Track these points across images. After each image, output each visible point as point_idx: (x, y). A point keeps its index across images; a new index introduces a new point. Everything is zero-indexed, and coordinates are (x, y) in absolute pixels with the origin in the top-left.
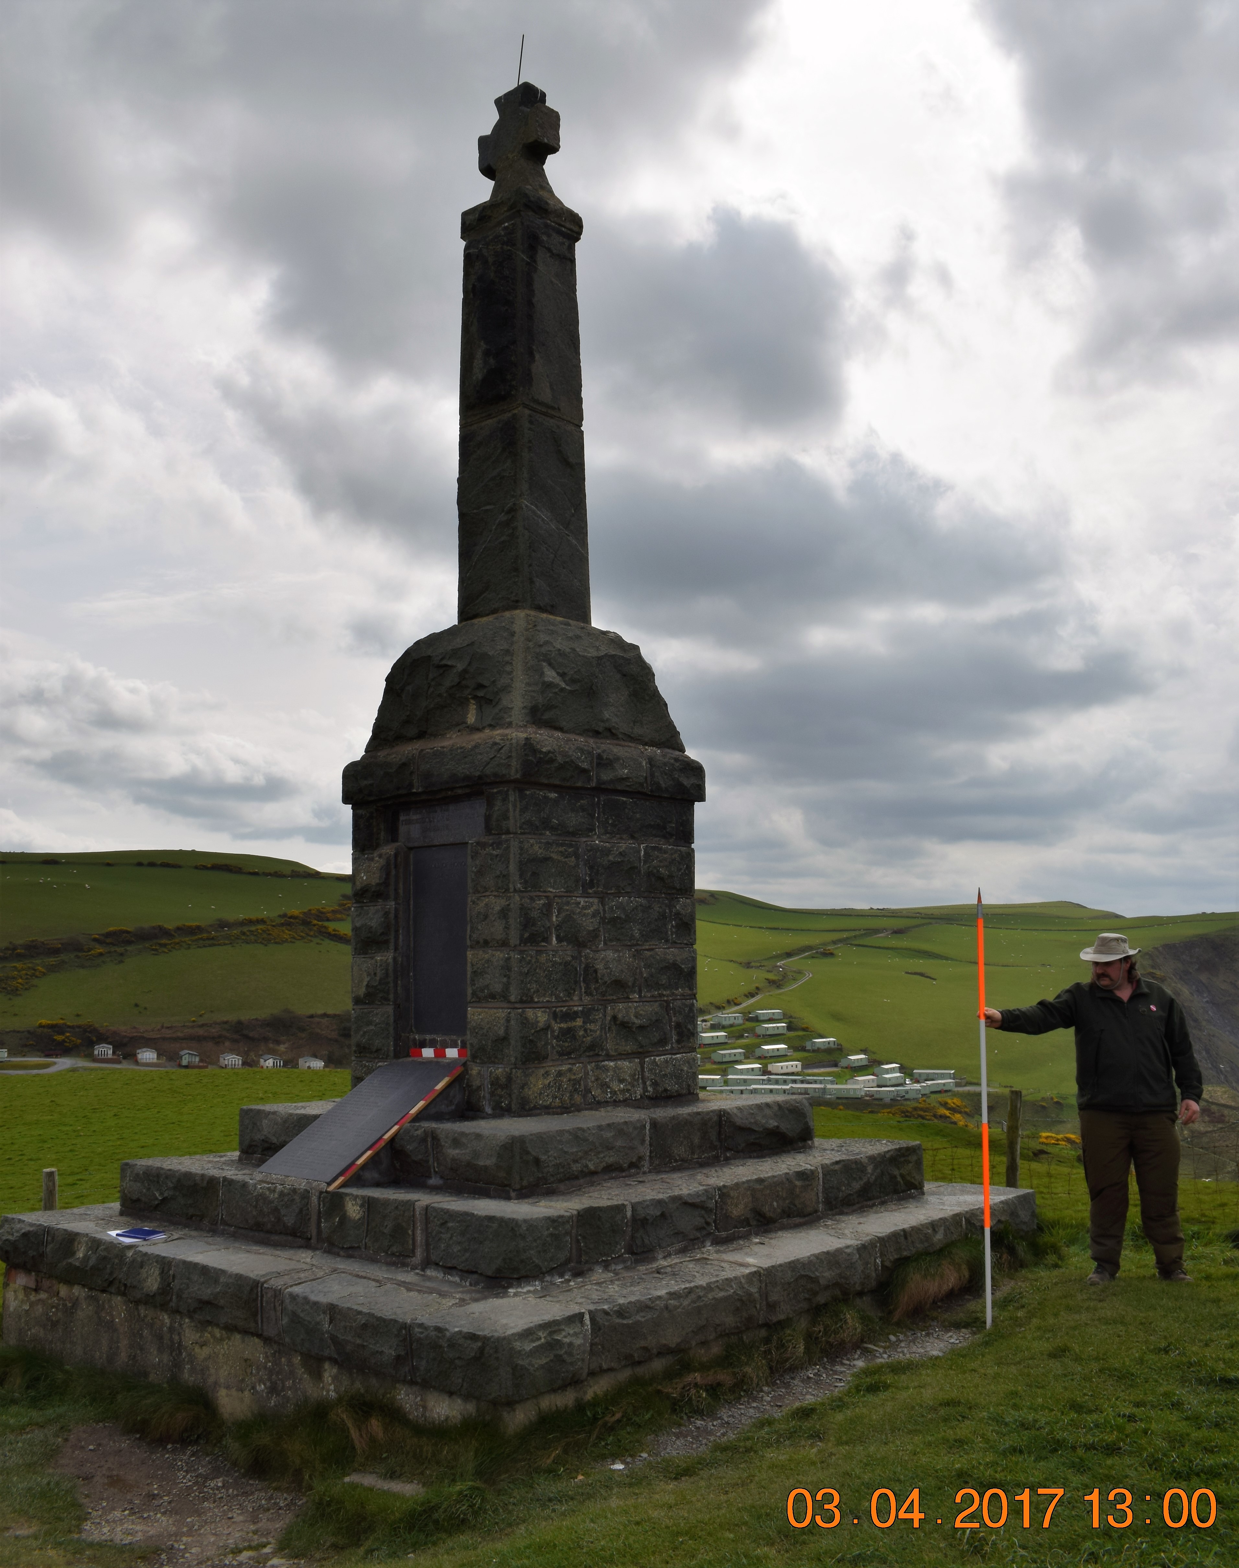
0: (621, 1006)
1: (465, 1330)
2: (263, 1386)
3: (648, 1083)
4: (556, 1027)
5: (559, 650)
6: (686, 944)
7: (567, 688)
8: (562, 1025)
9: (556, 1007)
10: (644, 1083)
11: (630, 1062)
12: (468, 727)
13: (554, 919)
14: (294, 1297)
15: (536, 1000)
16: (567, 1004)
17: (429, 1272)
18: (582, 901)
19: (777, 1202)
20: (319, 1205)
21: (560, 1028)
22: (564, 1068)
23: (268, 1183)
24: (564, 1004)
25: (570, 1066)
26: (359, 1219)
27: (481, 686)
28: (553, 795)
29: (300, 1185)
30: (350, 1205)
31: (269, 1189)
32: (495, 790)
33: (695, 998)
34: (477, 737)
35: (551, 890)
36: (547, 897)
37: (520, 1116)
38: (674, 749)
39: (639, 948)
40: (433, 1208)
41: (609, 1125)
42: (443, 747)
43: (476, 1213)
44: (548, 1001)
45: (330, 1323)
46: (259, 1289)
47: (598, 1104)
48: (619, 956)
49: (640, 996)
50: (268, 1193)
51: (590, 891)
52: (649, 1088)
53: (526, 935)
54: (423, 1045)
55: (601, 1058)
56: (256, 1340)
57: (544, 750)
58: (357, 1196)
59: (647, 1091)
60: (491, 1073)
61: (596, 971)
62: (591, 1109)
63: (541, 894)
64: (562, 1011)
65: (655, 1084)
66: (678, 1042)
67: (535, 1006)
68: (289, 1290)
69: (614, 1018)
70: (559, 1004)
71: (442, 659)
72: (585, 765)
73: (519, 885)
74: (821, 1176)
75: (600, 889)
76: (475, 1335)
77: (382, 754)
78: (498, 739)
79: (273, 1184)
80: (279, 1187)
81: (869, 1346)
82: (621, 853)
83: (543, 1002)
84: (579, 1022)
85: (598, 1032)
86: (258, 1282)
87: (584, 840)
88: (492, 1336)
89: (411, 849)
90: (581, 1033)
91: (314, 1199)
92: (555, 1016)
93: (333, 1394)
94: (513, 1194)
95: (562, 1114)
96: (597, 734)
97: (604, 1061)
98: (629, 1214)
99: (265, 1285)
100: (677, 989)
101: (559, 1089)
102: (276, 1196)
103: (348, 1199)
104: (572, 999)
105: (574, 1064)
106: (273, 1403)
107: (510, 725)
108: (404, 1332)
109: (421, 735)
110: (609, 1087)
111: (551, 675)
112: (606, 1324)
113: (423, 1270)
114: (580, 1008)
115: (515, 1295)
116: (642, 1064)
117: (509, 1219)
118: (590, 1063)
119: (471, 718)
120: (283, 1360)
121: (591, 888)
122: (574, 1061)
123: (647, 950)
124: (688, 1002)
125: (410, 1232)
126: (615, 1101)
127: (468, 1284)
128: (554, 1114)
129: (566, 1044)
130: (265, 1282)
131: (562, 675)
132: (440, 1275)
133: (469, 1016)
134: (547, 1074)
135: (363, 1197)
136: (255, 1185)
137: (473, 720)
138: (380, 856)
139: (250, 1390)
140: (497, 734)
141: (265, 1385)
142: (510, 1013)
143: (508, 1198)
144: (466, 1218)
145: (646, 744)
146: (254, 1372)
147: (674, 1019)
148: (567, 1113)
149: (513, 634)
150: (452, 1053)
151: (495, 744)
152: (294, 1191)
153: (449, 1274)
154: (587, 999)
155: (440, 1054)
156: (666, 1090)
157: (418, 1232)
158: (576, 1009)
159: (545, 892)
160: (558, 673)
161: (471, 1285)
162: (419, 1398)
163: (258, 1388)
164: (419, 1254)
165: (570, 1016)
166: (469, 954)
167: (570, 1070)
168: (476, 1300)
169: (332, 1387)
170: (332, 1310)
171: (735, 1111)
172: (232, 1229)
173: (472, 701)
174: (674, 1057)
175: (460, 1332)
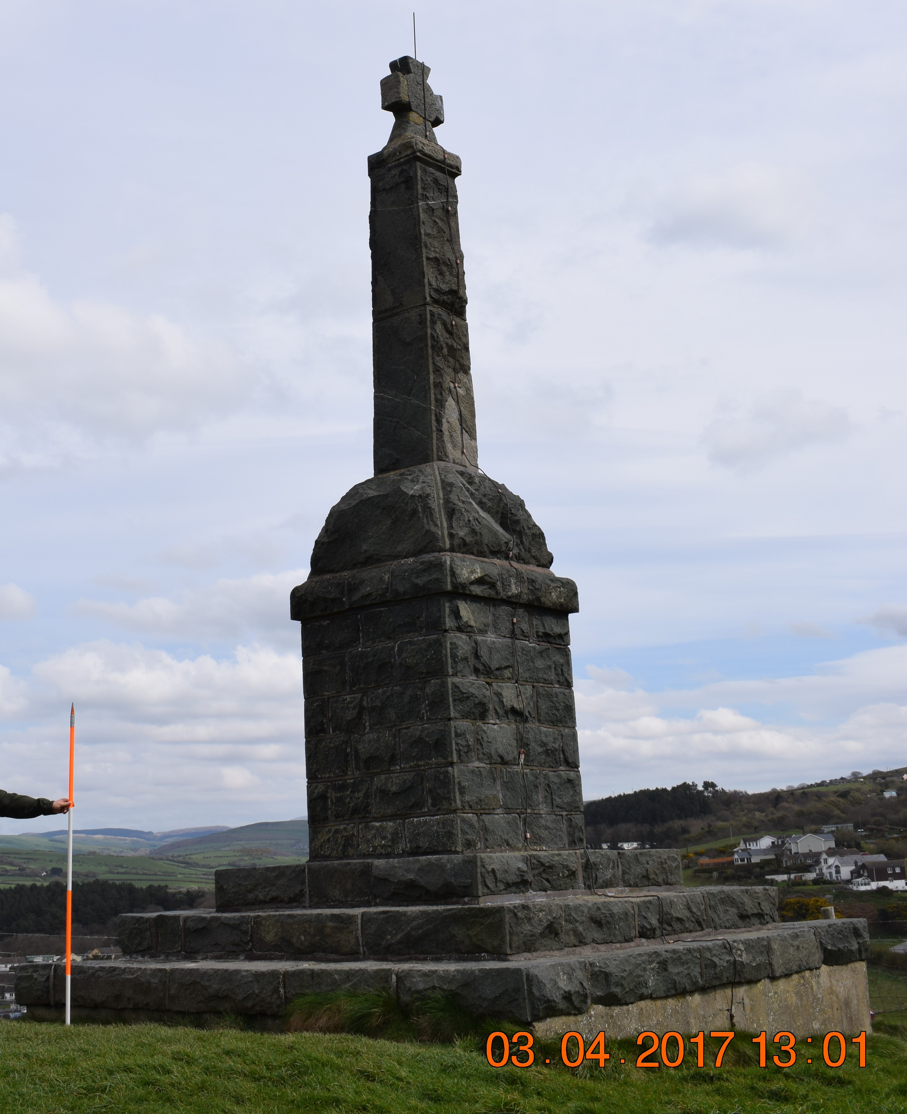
0: (384, 777)
6: (440, 719)
8: (338, 794)
9: (336, 781)
10: (404, 840)
11: (393, 823)
15: (319, 776)
16: (344, 778)
18: (348, 698)
19: (305, 936)
21: (336, 797)
22: (341, 827)
24: (341, 778)
25: (345, 826)
28: (326, 623)
33: (451, 766)
36: (323, 699)
39: (398, 727)
44: (329, 777)
48: (378, 737)
49: (400, 768)
51: (355, 689)
55: (369, 820)
64: (339, 784)
65: (412, 841)
66: (433, 805)
67: (320, 781)
69: (381, 786)
70: (337, 779)
75: (361, 686)
83: (325, 778)
84: (349, 792)
87: (350, 650)
92: (334, 787)
97: (372, 822)
100: (430, 759)
101: (336, 843)
104: (346, 774)
105: (348, 824)
110: (373, 843)
114: (352, 781)
116: (402, 824)
118: (360, 823)
121: (354, 687)
122: (346, 822)
123: (405, 728)
124: (443, 770)
129: (342, 809)
134: (328, 831)
147: (428, 785)
154: (357, 774)
158: (349, 781)
159: (322, 696)
165: (344, 787)
167: (345, 829)
174: (429, 818)
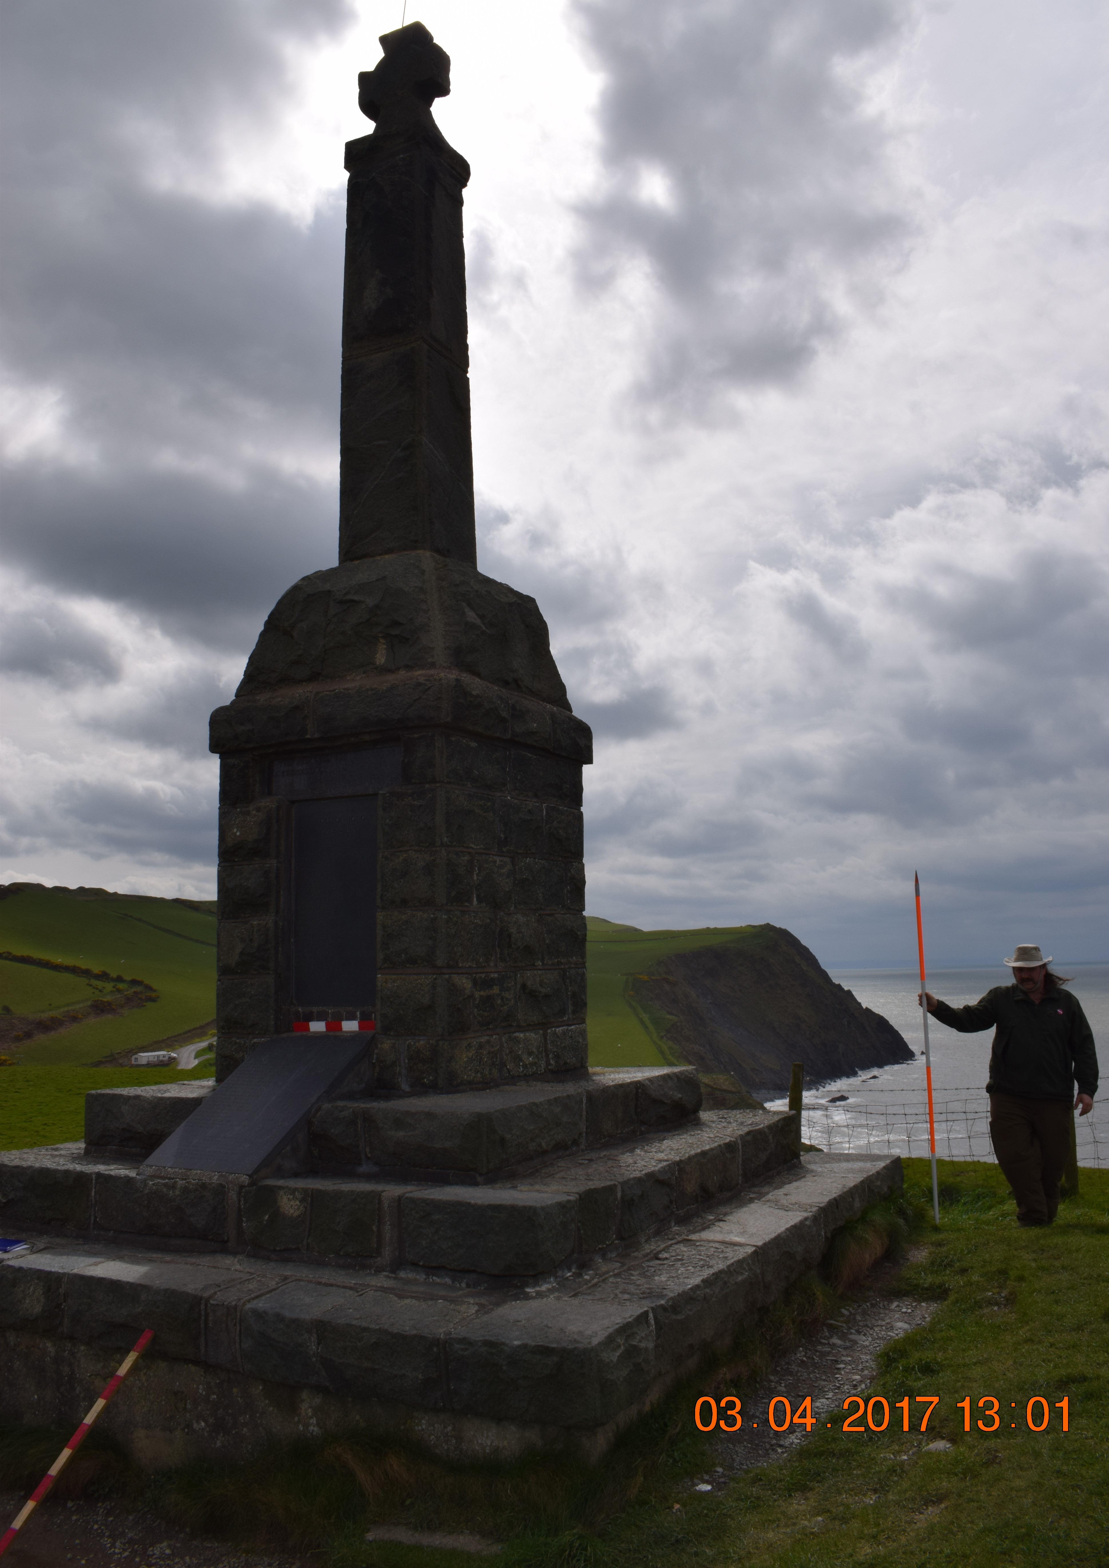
0: (529, 973)
1: (532, 1343)
2: (203, 1424)
3: (551, 1056)
4: (477, 994)
5: (477, 591)
6: (578, 910)
7: (487, 631)
8: (482, 993)
9: (476, 973)
10: (547, 1056)
11: (536, 1034)
12: (376, 668)
13: (475, 877)
14: (259, 1315)
15: (460, 965)
16: (485, 970)
17: (402, 1274)
18: (497, 860)
19: (716, 1176)
20: (239, 1201)
21: (481, 996)
22: (484, 1039)
23: (163, 1178)
24: (482, 970)
25: (488, 1038)
26: (299, 1216)
27: (397, 624)
28: (474, 744)
29: (211, 1178)
30: (285, 1199)
31: (165, 1185)
32: (416, 736)
33: (585, 967)
34: (391, 678)
35: (473, 846)
36: (469, 853)
37: (448, 1093)
38: (564, 708)
39: (542, 912)
40: (407, 1198)
41: (556, 1099)
42: (347, 689)
43: (472, 1202)
44: (470, 967)
45: (319, 1344)
46: (203, 1307)
47: (513, 1080)
48: (526, 921)
49: (543, 964)
50: (165, 1190)
51: (504, 849)
52: (552, 1062)
53: (453, 894)
54: (310, 1017)
55: (513, 1029)
56: (193, 1368)
57: (474, 693)
58: (296, 1189)
59: (550, 1064)
60: (409, 1046)
61: (509, 936)
62: (507, 1084)
63: (464, 850)
64: (481, 978)
65: (557, 1057)
66: (574, 1012)
67: (460, 971)
68: (248, 1306)
69: (524, 986)
70: (479, 970)
71: (346, 594)
72: (504, 714)
73: (446, 839)
74: (740, 1147)
75: (511, 848)
76: (547, 1348)
77: (262, 698)
78: (422, 680)
79: (170, 1179)
80: (181, 1183)
81: (833, 1322)
82: (529, 811)
83: (465, 967)
84: (496, 990)
85: (513, 1001)
86: (201, 1298)
87: (499, 794)
88: (575, 1348)
89: (293, 802)
90: (499, 1002)
91: (233, 1195)
92: (475, 983)
93: (314, 1429)
94: (479, 1179)
95: (484, 1089)
96: (506, 684)
97: (515, 1032)
98: (619, 1195)
99: (211, 1302)
100: (571, 957)
101: (480, 1062)
102: (177, 1192)
103: (282, 1193)
104: (488, 965)
105: (491, 1035)
106: (219, 1444)
107: (433, 665)
108: (435, 1350)
109: (314, 677)
110: (521, 1060)
111: (471, 616)
112: (667, 1321)
113: (393, 1271)
114: (496, 975)
115: (540, 1295)
116: (545, 1035)
117: (525, 1207)
118: (504, 1034)
119: (381, 658)
120: (235, 1390)
121: (504, 847)
122: (491, 1032)
123: (548, 915)
124: (579, 971)
125: (374, 1228)
126: (525, 1075)
127: (464, 1285)
128: (479, 1090)
129: (486, 1014)
130: (210, 1297)
131: (482, 617)
132: (421, 1277)
133: (379, 984)
134: (469, 1046)
135: (305, 1191)
136: (144, 1181)
137: (383, 661)
138: (258, 810)
139: (183, 1430)
140: (419, 674)
141: (206, 1421)
142: (435, 979)
143: (475, 1184)
144: (460, 1209)
145: (543, 700)
146: (189, 1406)
147: (570, 988)
148: (490, 1088)
149: (423, 572)
150: (350, 1026)
151: (420, 684)
152: (204, 1186)
153: (434, 1275)
154: (500, 966)
155: (334, 1026)
156: (566, 1063)
157: (387, 1227)
158: (492, 975)
159: (467, 847)
160: (478, 615)
161: (468, 1286)
162: (450, 1428)
163: (195, 1426)
164: (387, 1254)
165: (487, 984)
166: (380, 916)
167: (488, 1042)
168: (498, 1305)
169: (314, 1421)
170: (322, 1328)
171: (647, 1082)
172: (111, 1233)
173: (382, 641)
174: (570, 1028)
175: (525, 1346)
